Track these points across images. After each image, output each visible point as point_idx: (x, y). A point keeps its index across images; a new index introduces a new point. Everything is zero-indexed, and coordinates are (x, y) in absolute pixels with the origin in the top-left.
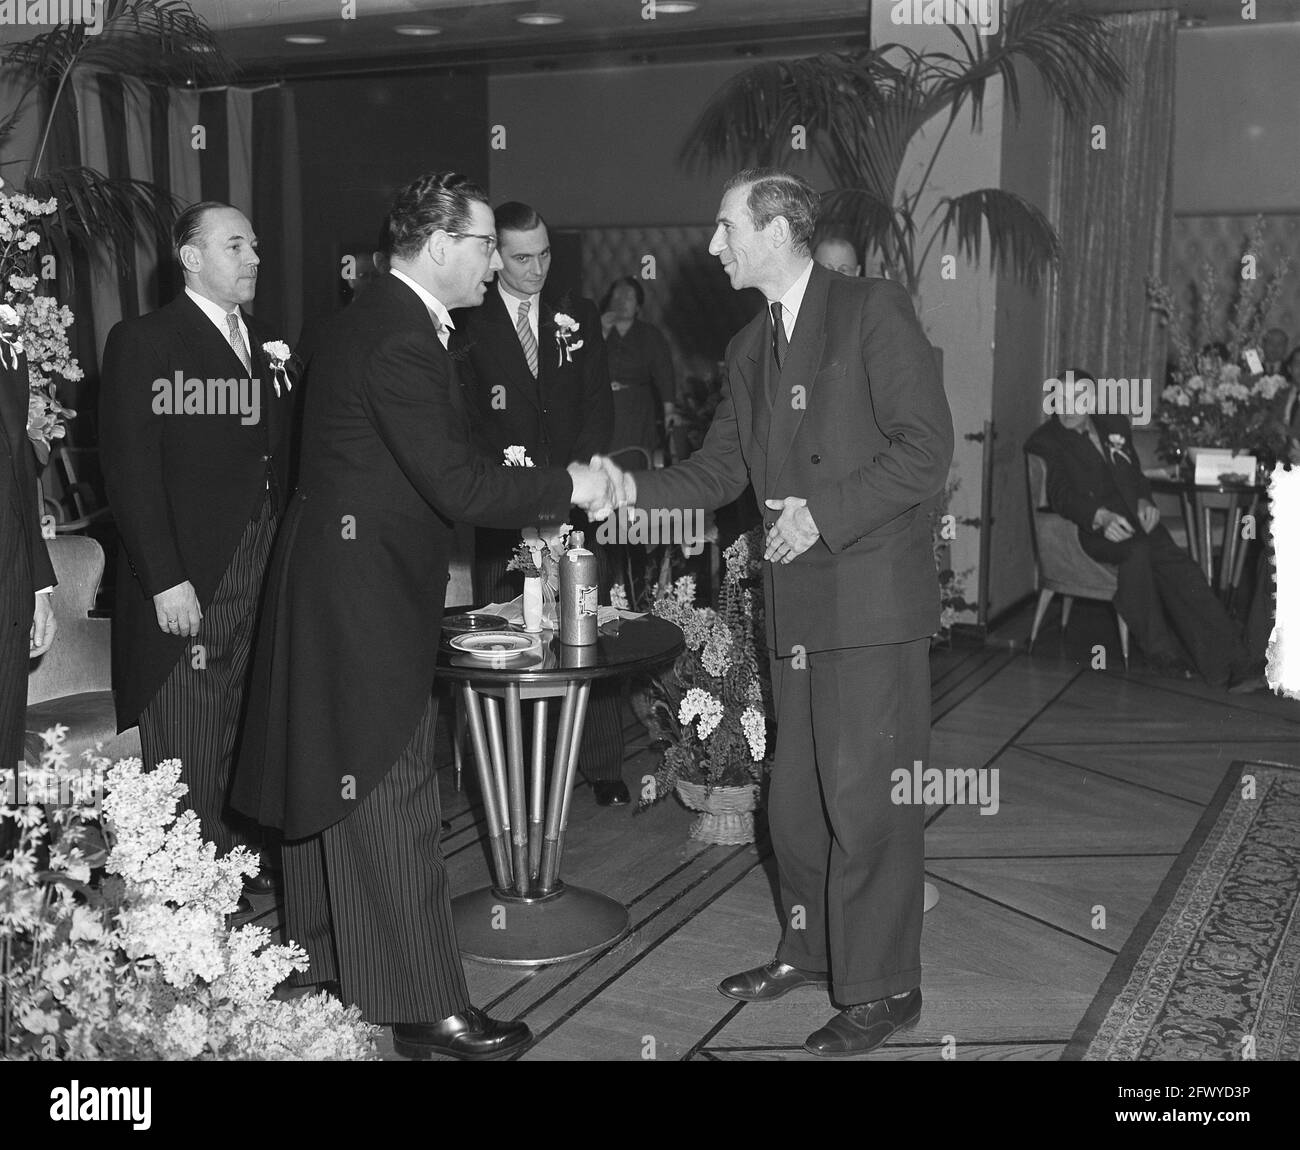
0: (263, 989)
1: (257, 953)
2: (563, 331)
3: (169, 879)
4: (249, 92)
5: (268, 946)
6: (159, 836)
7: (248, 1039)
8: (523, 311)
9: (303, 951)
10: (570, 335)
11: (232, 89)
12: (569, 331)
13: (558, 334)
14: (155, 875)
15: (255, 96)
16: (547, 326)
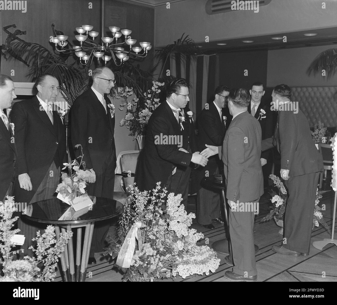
0: (195, 241)
1: (194, 234)
2: (262, 113)
3: (178, 217)
4: (209, 56)
5: (196, 233)
6: (177, 208)
7: (192, 250)
8: (255, 106)
9: (203, 234)
10: (263, 114)
11: (205, 55)
12: (263, 113)
13: (260, 114)
14: (176, 216)
15: (210, 57)
16: (259, 111)
